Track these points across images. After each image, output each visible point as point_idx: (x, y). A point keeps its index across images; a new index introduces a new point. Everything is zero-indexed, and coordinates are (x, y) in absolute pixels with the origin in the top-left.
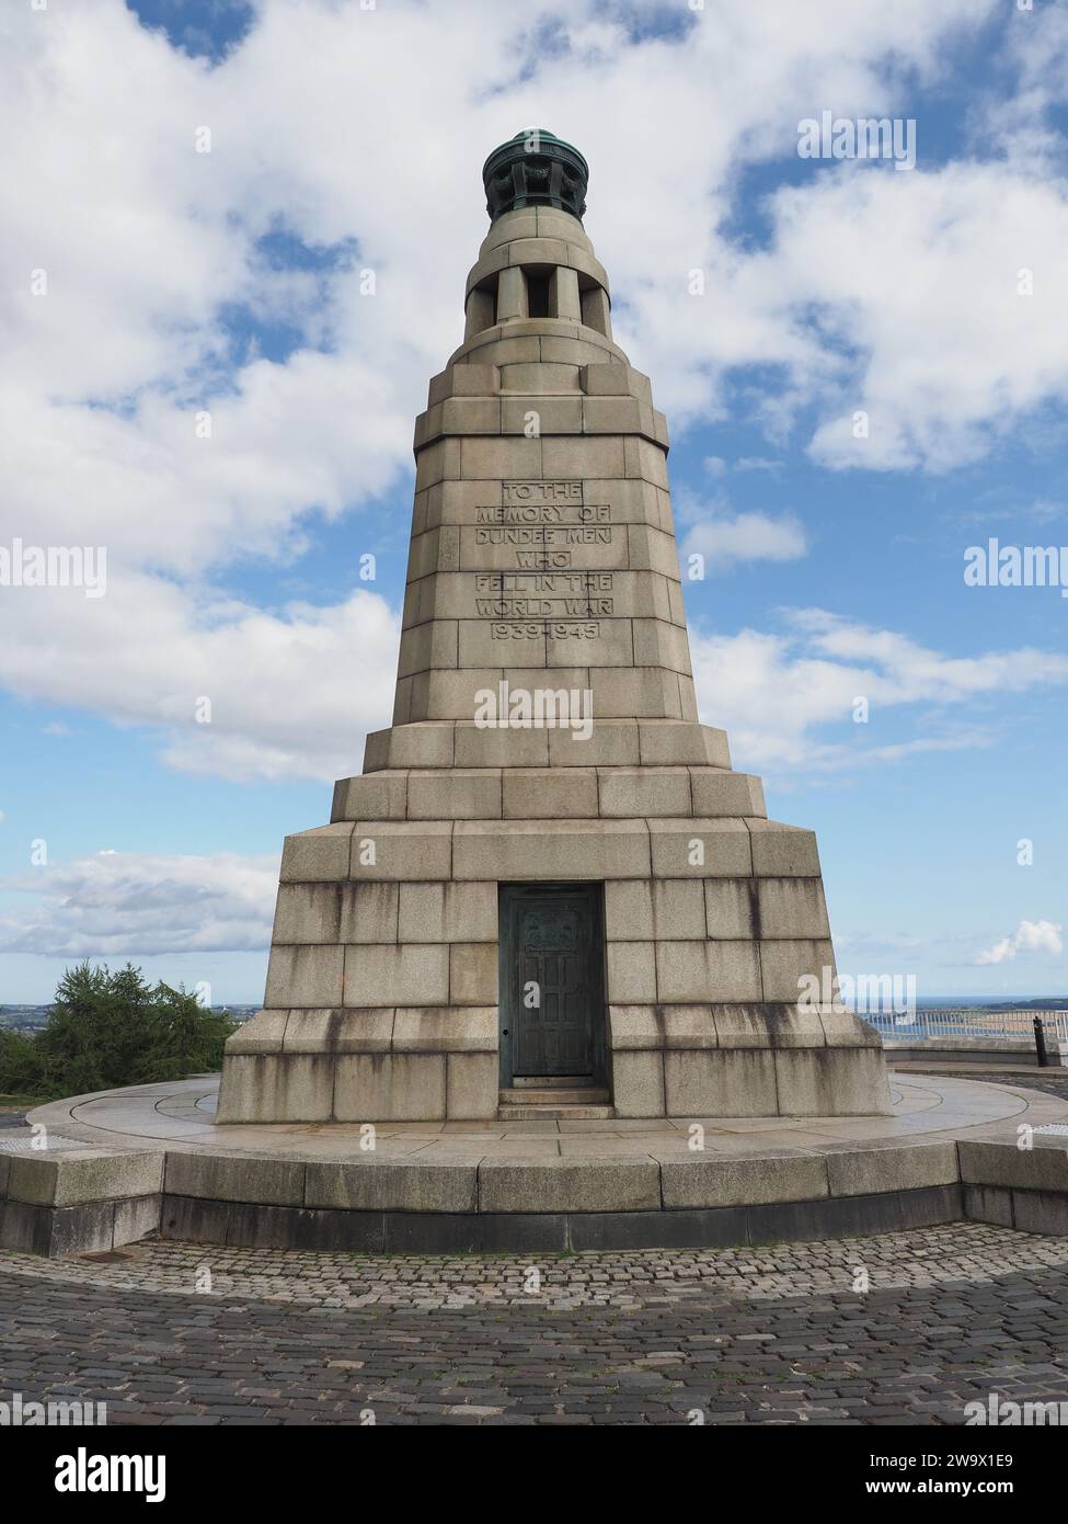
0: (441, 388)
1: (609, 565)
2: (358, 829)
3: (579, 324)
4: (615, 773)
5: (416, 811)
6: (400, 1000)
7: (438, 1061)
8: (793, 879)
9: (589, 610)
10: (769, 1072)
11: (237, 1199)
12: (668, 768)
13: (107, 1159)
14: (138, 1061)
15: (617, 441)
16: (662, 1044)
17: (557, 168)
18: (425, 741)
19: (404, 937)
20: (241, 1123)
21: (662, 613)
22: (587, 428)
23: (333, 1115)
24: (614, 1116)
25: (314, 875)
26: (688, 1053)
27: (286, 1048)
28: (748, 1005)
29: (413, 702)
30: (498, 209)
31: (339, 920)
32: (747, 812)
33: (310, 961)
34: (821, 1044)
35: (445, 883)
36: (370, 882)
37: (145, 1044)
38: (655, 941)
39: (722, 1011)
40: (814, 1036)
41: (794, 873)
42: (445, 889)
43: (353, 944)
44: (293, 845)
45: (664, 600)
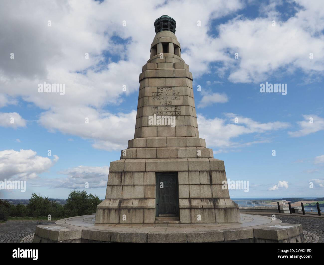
0: (145, 68)
1: (180, 104)
2: (126, 160)
3: (174, 54)
4: (181, 148)
5: (138, 157)
6: (134, 197)
7: (142, 211)
8: (219, 171)
9: (176, 114)
10: (214, 214)
11: (97, 240)
12: (192, 147)
13: (69, 231)
14: (85, 211)
15: (181, 79)
16: (190, 207)
17: (169, 23)
18: (141, 142)
19: (135, 184)
20: (100, 224)
21: (191, 114)
22: (175, 76)
23: (119, 222)
24: (180, 223)
25: (116, 170)
26: (196, 209)
27: (110, 208)
28: (209, 199)
29: (138, 134)
30: (157, 31)
31: (121, 180)
32: (209, 157)
33: (115, 189)
34: (225, 207)
35: (144, 172)
36: (128, 172)
37: (87, 207)
38: (189, 185)
39: (204, 200)
40: (223, 206)
41: (219, 170)
42: (144, 173)
43: (124, 185)
44: (112, 164)
45: (192, 111)
